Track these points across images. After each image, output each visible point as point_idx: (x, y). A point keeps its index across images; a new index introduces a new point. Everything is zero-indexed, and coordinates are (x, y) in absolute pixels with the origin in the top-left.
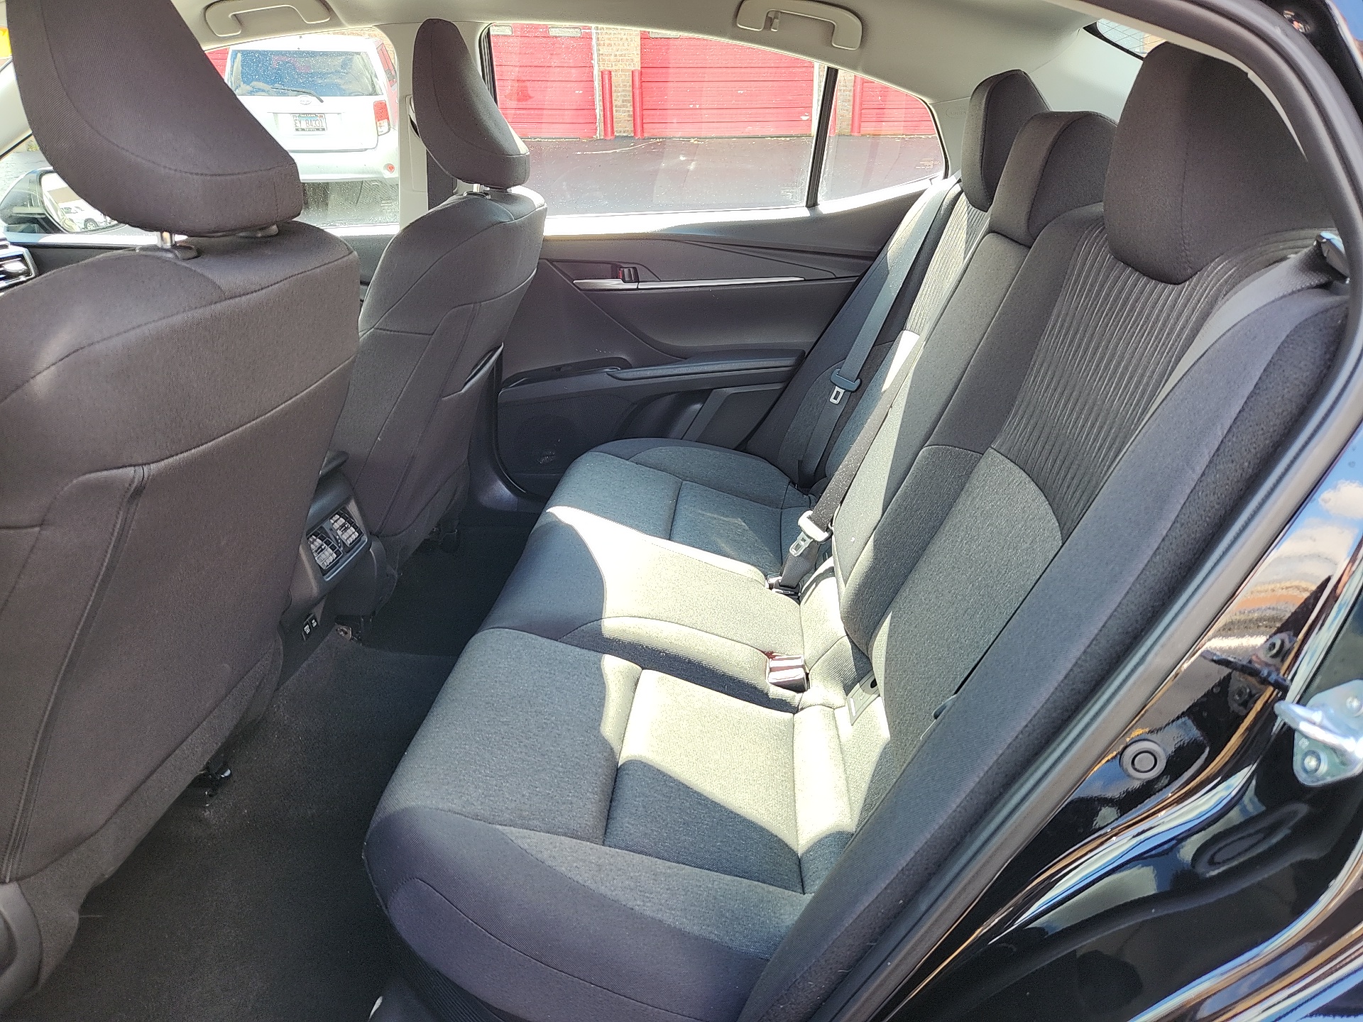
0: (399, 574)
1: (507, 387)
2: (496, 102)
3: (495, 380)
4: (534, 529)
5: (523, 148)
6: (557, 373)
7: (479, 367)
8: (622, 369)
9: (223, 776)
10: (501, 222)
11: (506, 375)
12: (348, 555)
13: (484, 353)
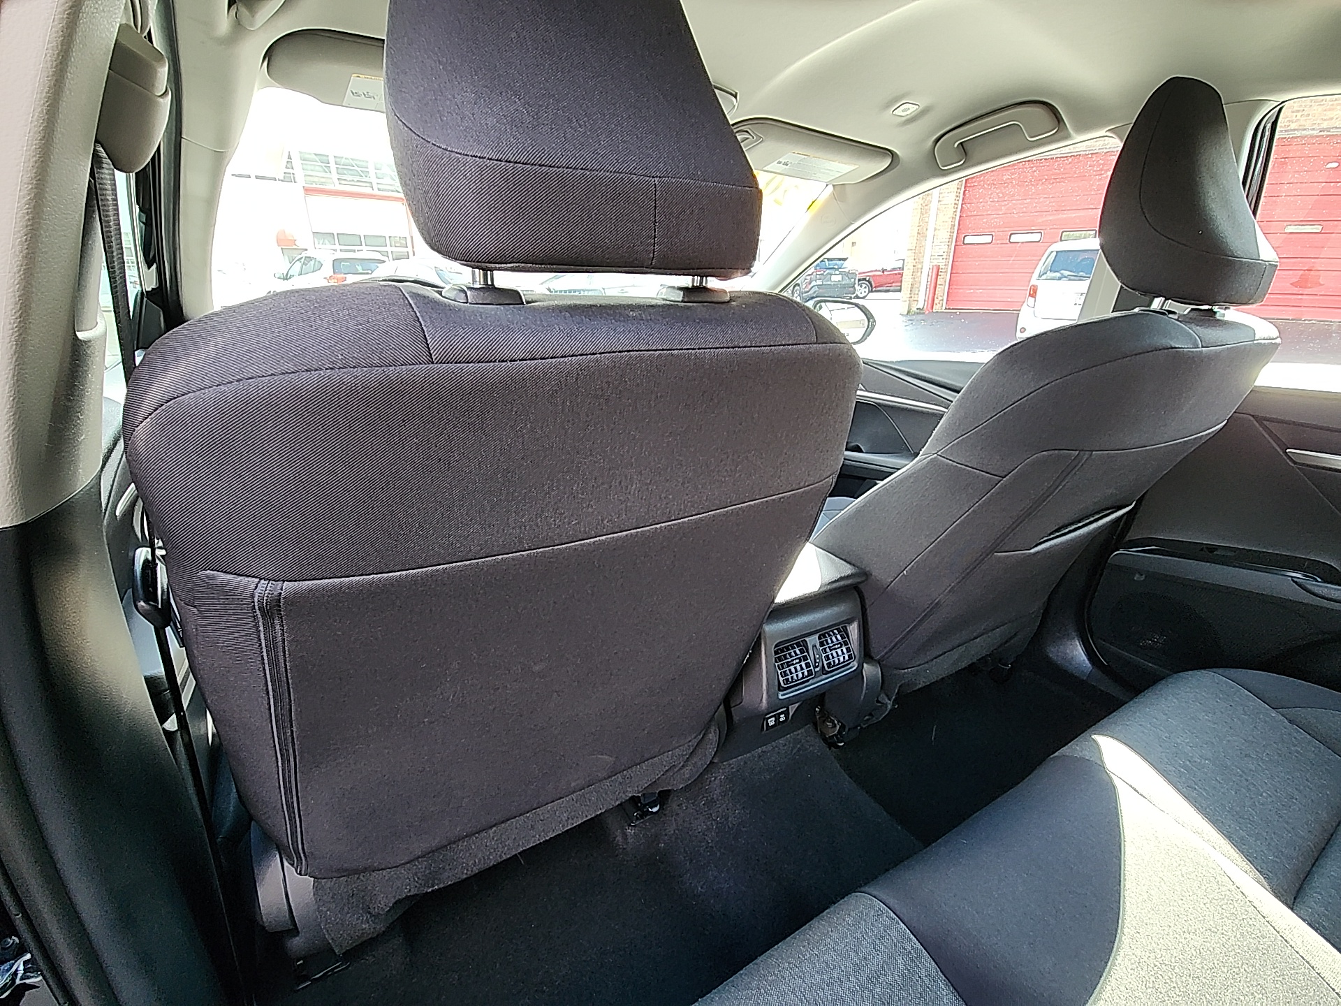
0: (893, 705)
1: (1125, 548)
2: (1254, 213)
3: (1116, 535)
4: (1056, 754)
5: (1267, 253)
6: (1208, 553)
7: (1080, 524)
8: (1324, 581)
9: (650, 809)
10: (1172, 348)
11: (1132, 535)
12: (824, 676)
13: (1097, 508)
